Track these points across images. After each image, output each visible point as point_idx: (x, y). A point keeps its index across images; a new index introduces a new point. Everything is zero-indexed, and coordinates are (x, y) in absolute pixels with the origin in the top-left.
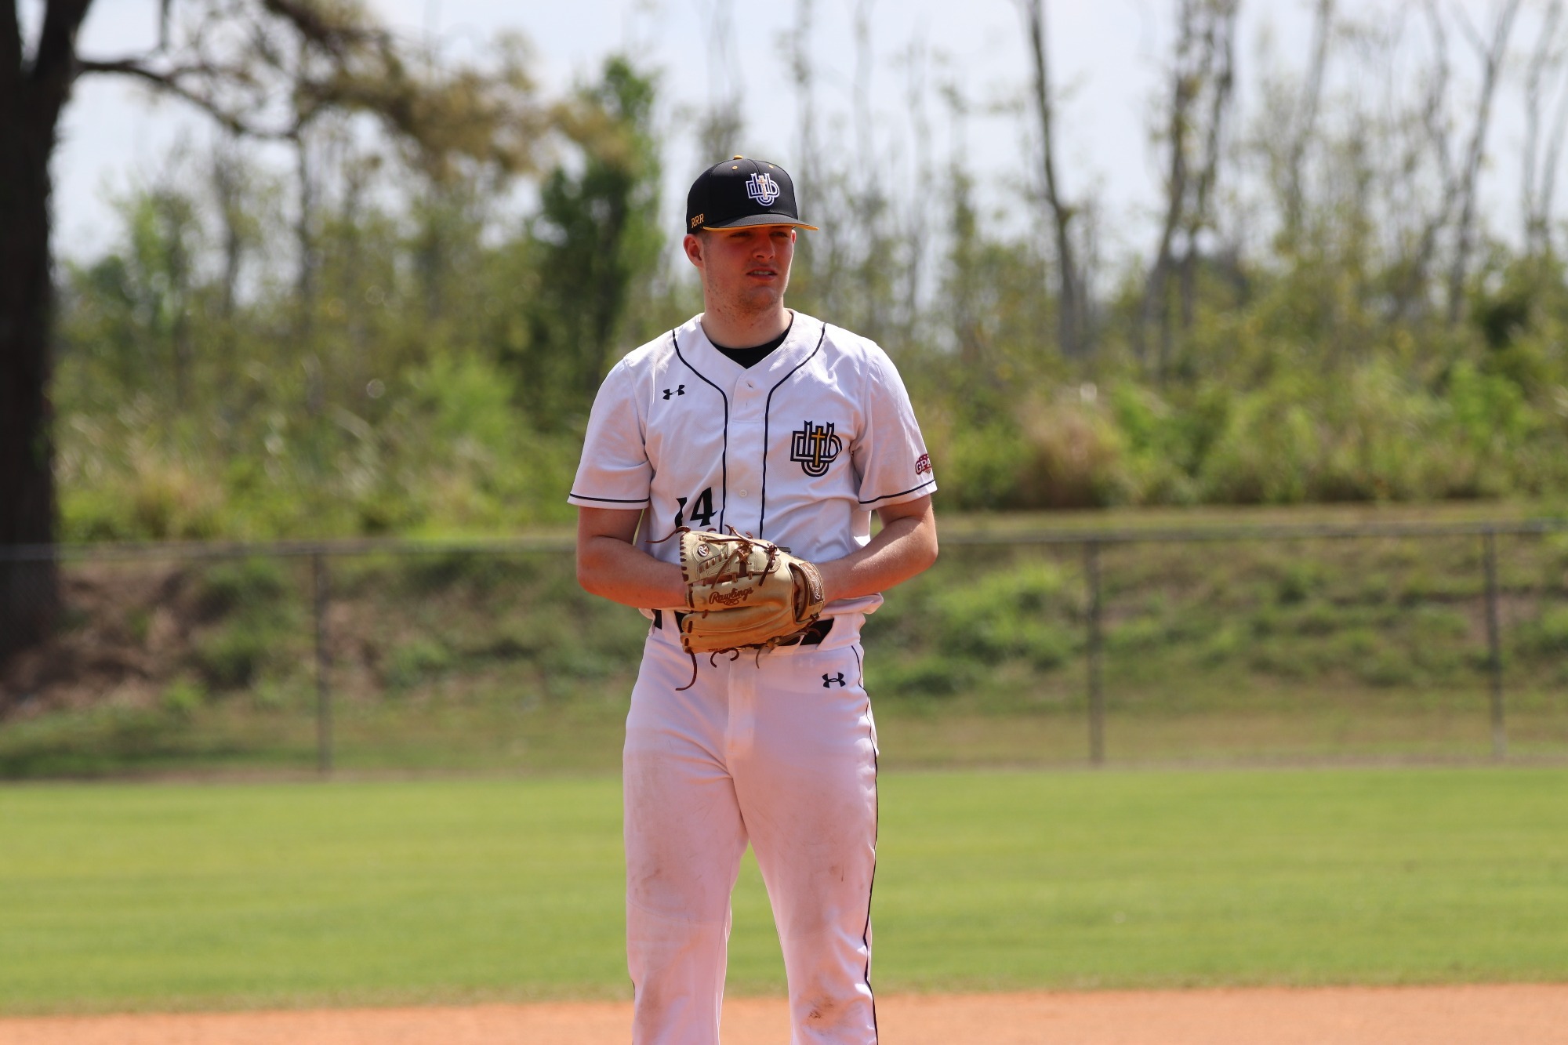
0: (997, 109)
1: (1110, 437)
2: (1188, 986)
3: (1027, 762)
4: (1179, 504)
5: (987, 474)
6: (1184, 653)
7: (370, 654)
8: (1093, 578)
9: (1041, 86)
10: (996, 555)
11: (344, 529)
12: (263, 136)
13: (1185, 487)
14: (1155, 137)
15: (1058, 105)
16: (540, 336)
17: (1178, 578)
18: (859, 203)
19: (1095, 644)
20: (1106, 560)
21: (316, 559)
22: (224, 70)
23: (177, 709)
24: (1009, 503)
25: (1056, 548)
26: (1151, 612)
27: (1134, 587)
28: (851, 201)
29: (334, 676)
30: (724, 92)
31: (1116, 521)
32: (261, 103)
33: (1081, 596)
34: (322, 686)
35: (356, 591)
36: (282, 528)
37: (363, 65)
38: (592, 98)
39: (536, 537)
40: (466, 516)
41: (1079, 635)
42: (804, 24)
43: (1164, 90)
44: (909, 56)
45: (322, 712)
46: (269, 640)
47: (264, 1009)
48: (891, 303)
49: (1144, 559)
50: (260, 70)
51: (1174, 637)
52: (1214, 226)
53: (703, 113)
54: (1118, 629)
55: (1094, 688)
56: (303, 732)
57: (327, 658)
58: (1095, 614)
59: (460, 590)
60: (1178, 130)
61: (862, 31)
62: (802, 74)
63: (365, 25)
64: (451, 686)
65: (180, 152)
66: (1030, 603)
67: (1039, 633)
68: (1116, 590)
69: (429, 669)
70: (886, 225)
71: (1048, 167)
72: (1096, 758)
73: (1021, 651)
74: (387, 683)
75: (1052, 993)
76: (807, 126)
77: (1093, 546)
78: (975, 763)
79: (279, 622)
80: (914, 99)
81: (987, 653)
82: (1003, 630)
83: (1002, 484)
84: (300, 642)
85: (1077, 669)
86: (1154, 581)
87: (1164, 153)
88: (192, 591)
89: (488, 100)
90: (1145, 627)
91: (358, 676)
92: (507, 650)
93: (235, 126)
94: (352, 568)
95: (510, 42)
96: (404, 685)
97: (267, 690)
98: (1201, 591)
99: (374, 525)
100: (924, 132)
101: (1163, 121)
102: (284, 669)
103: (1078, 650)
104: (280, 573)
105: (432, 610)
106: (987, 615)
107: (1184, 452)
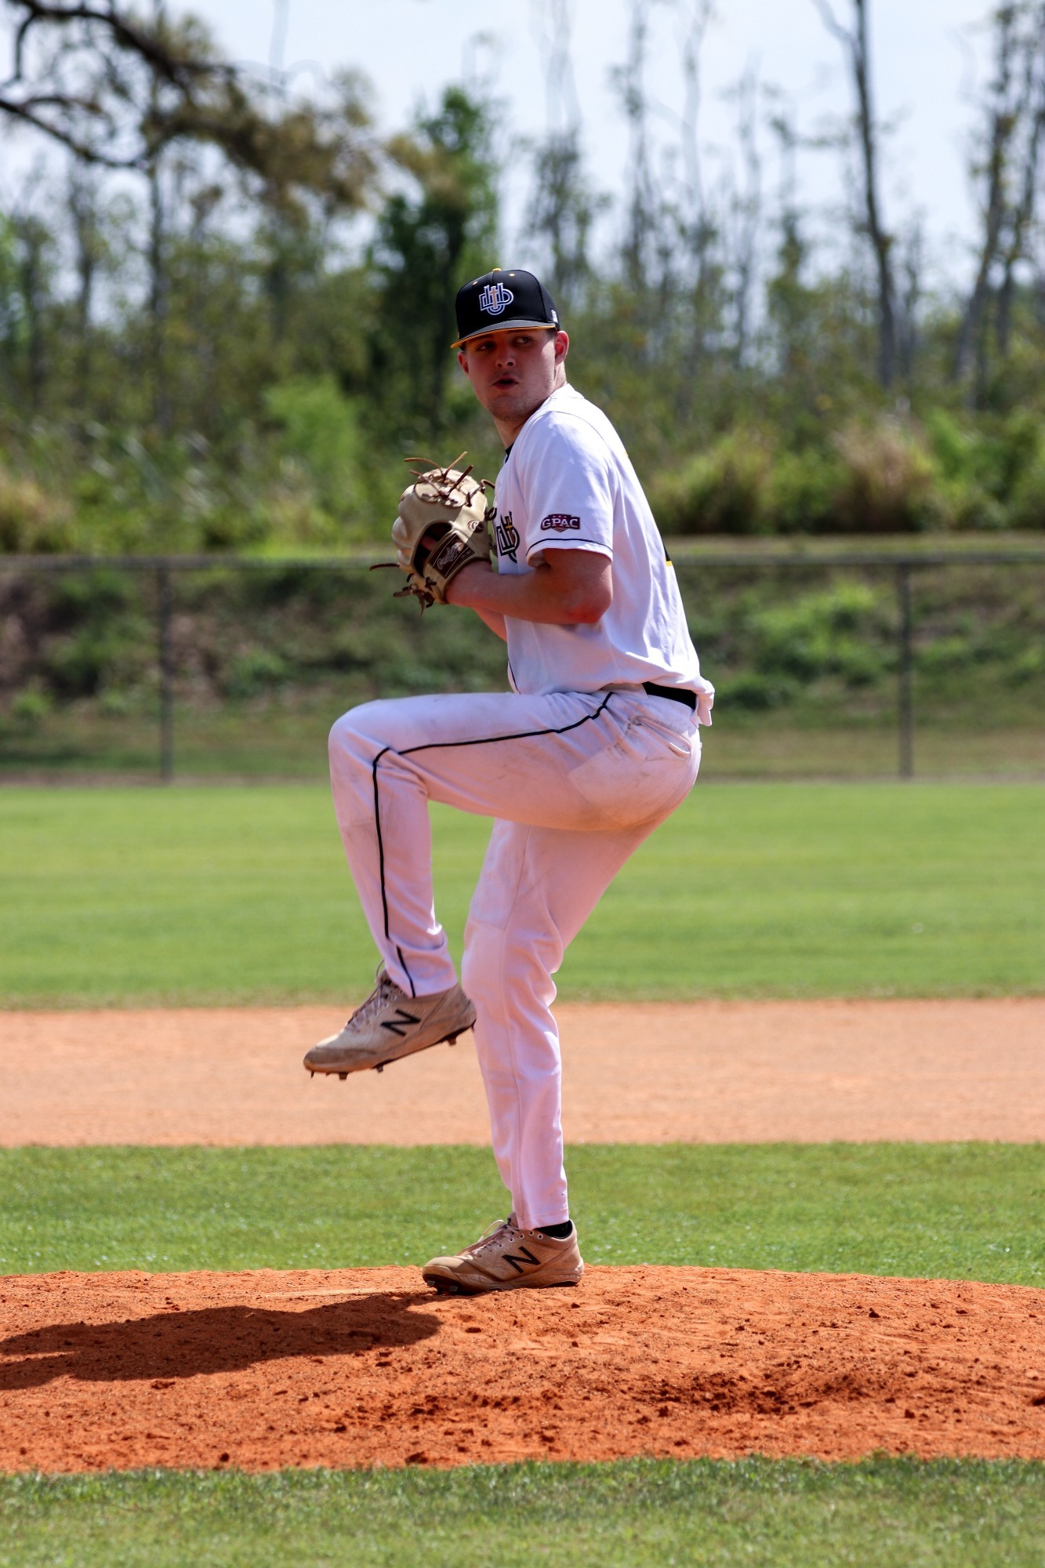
0: (821, 143)
1: (926, 464)
2: (979, 996)
3: (839, 775)
4: (991, 528)
5: (805, 497)
6: (992, 672)
7: (211, 665)
8: (904, 599)
9: (864, 121)
10: (812, 575)
11: (189, 545)
12: (112, 165)
13: (996, 511)
14: (974, 171)
15: (882, 140)
16: (378, 359)
17: (988, 600)
18: (690, 232)
19: (906, 662)
20: (915, 581)
21: (161, 574)
22: (77, 100)
23: (26, 714)
24: (825, 526)
25: (869, 570)
26: (960, 632)
27: (944, 608)
28: (682, 231)
29: (175, 686)
30: (563, 124)
31: (928, 545)
32: (112, 134)
33: (893, 617)
34: (165, 695)
35: (197, 605)
36: (130, 542)
37: (209, 98)
38: (433, 129)
39: (372, 554)
40: (305, 532)
41: (891, 654)
42: (638, 57)
43: (984, 127)
44: (742, 89)
45: (164, 718)
46: (114, 648)
47: (95, 1009)
48: (720, 329)
49: (956, 579)
50: (110, 102)
51: (982, 656)
52: (1031, 259)
53: (542, 142)
54: (928, 647)
55: (905, 705)
56: (144, 739)
57: (170, 668)
58: (906, 633)
59: (297, 604)
60: (996, 166)
61: (691, 67)
62: (635, 106)
63: (211, 59)
64: (289, 697)
65: (35, 178)
66: (845, 622)
67: (851, 650)
68: (927, 610)
69: (267, 680)
70: (716, 254)
71: (871, 199)
72: (906, 771)
73: (835, 668)
74: (226, 693)
75: (849, 1001)
76: (640, 155)
77: (905, 567)
78: (789, 776)
79: (125, 634)
80: (745, 132)
81: (804, 670)
82: (819, 648)
83: (818, 508)
84: (145, 652)
85: (889, 686)
86: (965, 601)
87: (982, 186)
88: (40, 601)
89: (325, 134)
90: (956, 646)
91: (200, 685)
92: (342, 662)
93: (87, 155)
94: (196, 582)
95: (348, 80)
96: (243, 694)
97: (113, 699)
98: (1010, 611)
99: (216, 540)
100: (754, 162)
101: (983, 156)
102: (131, 679)
103: (890, 668)
104: (127, 587)
105: (270, 623)
106: (803, 634)
107: (995, 478)
